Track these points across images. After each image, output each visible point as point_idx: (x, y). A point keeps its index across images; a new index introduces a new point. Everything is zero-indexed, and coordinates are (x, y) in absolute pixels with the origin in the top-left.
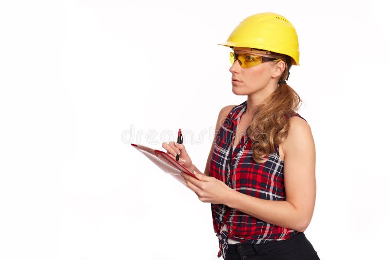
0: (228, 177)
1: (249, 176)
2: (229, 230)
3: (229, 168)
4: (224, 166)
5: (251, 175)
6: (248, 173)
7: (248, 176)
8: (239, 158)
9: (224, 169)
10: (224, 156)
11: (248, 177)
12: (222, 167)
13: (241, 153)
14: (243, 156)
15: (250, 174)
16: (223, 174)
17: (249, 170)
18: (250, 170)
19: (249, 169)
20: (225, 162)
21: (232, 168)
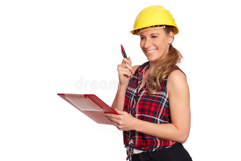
0: (134, 106)
2: (134, 142)
5: (148, 107)
6: (146, 105)
8: (141, 95)
9: (132, 101)
10: (133, 93)
11: (145, 108)
12: (131, 99)
13: (143, 92)
14: (144, 94)
16: (131, 104)
21: (137, 101)
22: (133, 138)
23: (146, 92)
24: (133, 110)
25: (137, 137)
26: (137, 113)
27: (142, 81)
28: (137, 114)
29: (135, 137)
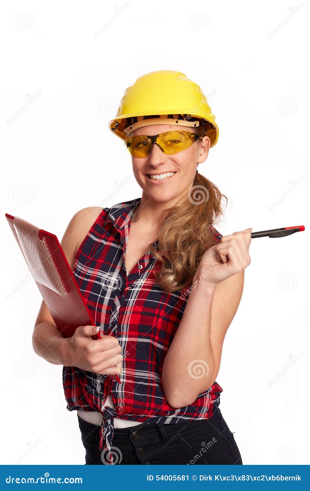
0: (115, 316)
2: (115, 404)
3: (117, 302)
4: (107, 298)
6: (155, 317)
7: (155, 321)
8: (137, 289)
9: (106, 303)
11: (154, 323)
12: (102, 300)
13: (140, 282)
14: (144, 287)
15: (157, 319)
16: (104, 311)
17: (156, 313)
18: (159, 312)
19: (157, 310)
20: (109, 293)
21: (124, 305)
22: (110, 395)
23: (148, 282)
24: (112, 327)
25: (120, 391)
26: (125, 334)
28: (124, 336)
29: (117, 391)
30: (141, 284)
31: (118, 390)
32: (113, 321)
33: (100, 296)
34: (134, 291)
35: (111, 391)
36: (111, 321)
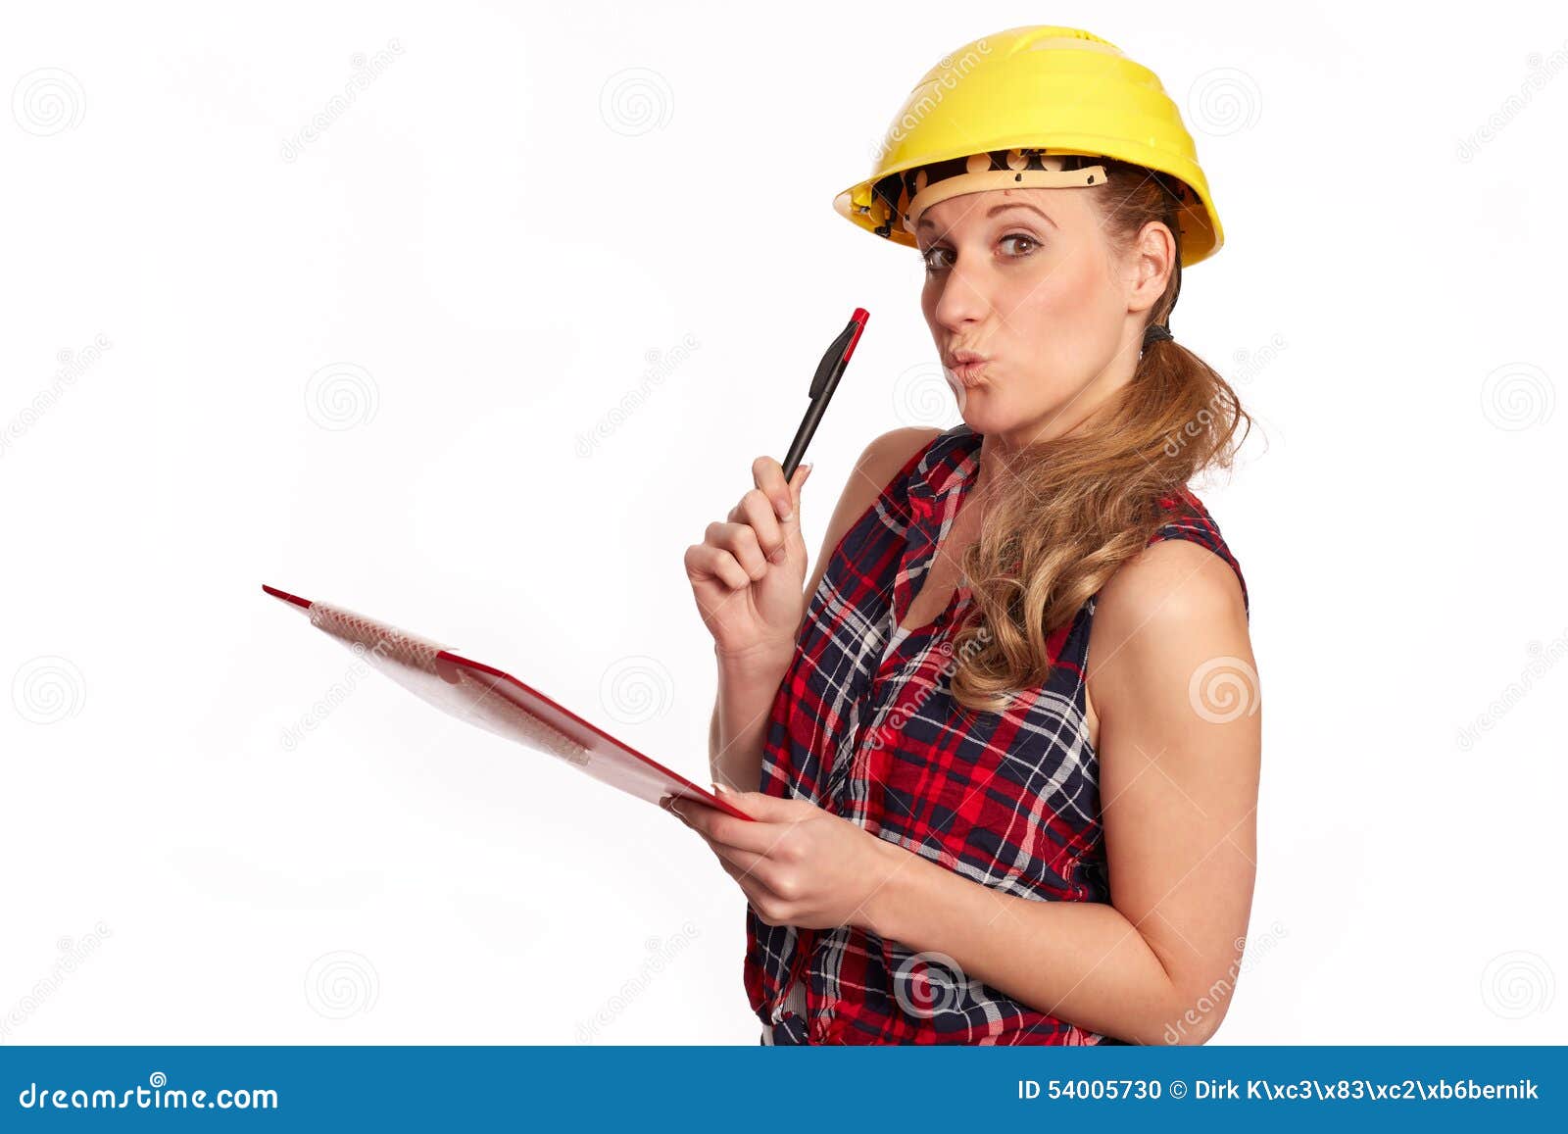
0: (845, 752)
1: (928, 786)
2: (811, 1013)
3: (854, 713)
4: (842, 691)
5: (940, 783)
6: (927, 770)
7: (923, 780)
8: (904, 678)
9: (837, 706)
10: (856, 649)
11: (920, 787)
12: (833, 692)
13: (920, 659)
14: (919, 673)
15: (932, 775)
16: (829, 732)
17: (930, 758)
18: (938, 756)
19: (934, 750)
20: (850, 678)
21: (865, 723)
22: (803, 981)
24: (836, 783)
25: (830, 977)
26: (858, 806)
27: (929, 564)
28: (856, 815)
29: (823, 974)
30: (916, 664)
31: (826, 973)
32: (839, 769)
33: (830, 680)
34: (897, 682)
35: (809, 972)
36: (835, 768)
